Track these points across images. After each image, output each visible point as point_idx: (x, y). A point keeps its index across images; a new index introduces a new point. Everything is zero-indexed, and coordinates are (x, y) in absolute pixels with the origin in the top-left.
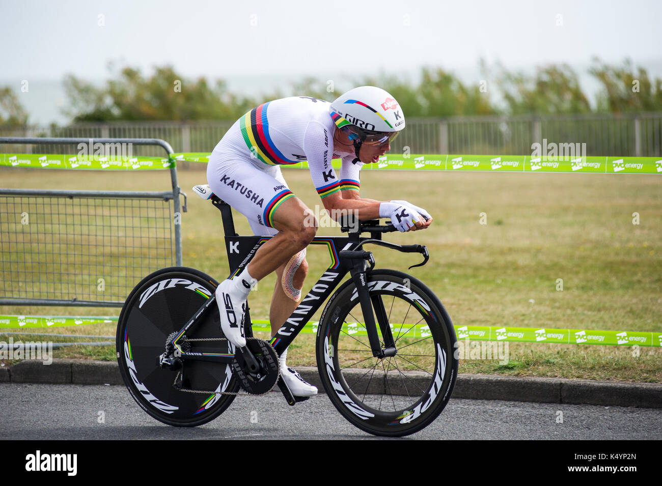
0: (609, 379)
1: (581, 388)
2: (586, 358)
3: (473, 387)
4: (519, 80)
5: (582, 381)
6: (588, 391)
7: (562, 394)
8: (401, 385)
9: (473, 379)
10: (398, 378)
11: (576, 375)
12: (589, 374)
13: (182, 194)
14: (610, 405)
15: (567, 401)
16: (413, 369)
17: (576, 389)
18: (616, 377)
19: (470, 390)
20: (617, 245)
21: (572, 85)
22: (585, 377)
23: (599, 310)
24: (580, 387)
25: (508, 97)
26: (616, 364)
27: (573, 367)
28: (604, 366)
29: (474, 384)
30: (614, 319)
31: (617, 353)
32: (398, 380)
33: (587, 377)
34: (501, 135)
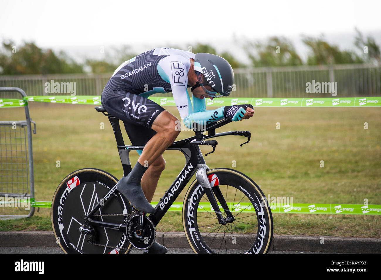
0: (303, 234)
1: (285, 241)
2: (289, 221)
3: (219, 242)
4: (258, 46)
5: (286, 237)
6: (290, 242)
7: (274, 245)
8: (173, 241)
9: (219, 237)
10: (172, 237)
11: (283, 232)
12: (291, 231)
13: (33, 123)
14: (304, 251)
15: (277, 249)
16: (181, 231)
17: (282, 241)
18: (308, 233)
19: (217, 243)
20: (316, 150)
21: (290, 49)
22: (288, 234)
23: (301, 191)
24: (285, 239)
25: (251, 57)
26: (307, 225)
27: (281, 227)
28: (300, 226)
29: (219, 240)
30: (310, 197)
31: (309, 218)
32: (172, 238)
33: (289, 234)
34: (247, 81)
